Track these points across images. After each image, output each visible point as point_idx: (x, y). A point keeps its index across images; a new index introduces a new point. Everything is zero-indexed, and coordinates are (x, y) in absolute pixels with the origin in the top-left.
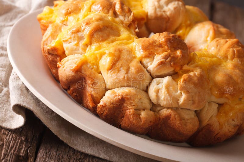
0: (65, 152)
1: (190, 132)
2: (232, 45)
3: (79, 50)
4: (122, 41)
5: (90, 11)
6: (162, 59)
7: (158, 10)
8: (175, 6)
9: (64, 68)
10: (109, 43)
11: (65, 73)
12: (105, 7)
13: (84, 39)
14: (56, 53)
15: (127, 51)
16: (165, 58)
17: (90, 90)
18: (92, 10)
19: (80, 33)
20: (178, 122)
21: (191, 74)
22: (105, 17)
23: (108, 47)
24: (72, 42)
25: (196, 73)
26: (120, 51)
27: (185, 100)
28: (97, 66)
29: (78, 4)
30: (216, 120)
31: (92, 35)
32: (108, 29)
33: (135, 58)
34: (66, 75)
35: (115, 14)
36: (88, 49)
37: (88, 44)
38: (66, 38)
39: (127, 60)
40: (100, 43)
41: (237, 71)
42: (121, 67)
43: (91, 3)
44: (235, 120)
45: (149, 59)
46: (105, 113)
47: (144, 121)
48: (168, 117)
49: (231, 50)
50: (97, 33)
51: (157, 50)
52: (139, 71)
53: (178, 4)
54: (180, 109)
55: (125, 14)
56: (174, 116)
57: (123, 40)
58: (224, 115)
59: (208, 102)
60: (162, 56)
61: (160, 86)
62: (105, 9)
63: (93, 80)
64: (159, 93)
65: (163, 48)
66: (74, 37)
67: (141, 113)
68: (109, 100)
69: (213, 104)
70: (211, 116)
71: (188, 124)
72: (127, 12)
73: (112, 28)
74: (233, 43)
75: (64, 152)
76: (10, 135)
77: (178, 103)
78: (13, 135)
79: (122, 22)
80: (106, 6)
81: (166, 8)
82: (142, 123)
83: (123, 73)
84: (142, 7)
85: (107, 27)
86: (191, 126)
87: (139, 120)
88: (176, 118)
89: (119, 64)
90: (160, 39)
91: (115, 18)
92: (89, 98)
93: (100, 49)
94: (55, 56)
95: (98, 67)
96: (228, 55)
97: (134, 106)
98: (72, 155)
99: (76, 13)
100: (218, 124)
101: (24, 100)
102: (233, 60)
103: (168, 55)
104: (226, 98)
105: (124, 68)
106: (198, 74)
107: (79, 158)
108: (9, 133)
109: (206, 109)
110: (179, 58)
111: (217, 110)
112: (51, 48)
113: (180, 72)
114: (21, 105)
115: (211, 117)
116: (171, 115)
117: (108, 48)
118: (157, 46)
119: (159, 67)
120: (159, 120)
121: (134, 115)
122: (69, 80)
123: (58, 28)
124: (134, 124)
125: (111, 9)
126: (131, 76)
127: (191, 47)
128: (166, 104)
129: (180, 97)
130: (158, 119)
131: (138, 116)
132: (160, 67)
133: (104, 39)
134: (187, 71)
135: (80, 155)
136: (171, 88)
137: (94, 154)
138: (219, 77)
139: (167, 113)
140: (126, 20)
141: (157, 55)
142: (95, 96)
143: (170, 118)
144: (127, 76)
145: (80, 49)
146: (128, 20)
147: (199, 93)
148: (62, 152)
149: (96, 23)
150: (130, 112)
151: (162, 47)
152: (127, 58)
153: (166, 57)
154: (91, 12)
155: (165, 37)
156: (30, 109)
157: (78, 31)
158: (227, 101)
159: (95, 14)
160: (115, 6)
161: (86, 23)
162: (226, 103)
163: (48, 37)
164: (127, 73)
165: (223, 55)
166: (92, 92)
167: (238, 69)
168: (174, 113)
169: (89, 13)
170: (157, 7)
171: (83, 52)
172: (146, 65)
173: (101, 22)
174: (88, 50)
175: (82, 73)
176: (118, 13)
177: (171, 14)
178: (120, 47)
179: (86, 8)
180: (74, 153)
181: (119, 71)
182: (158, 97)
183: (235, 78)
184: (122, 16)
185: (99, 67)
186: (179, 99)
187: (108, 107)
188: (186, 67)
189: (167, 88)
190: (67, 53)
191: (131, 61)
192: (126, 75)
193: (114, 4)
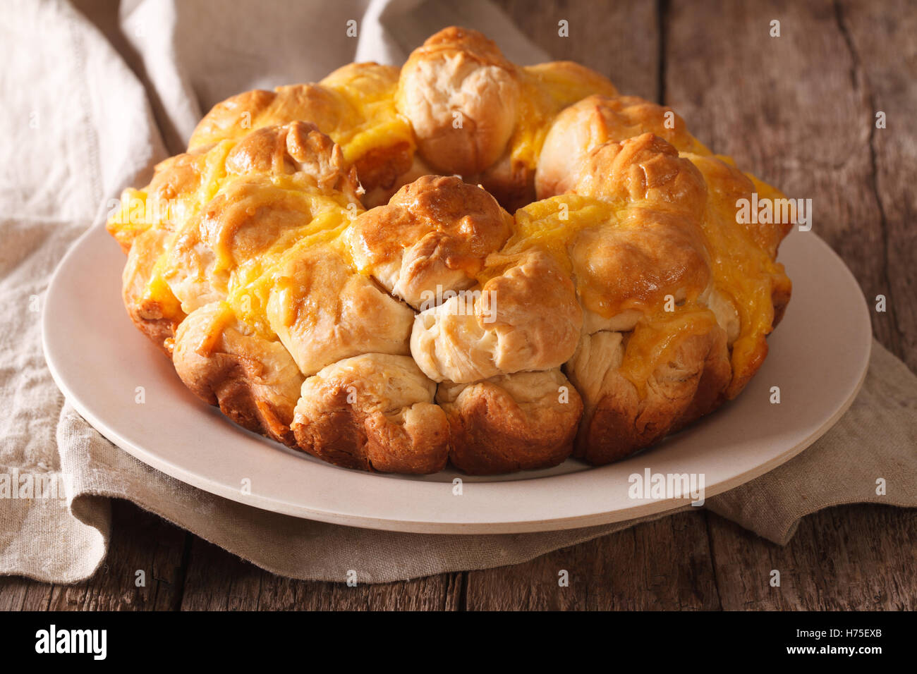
0: (248, 600)
1: (554, 431)
2: (635, 153)
3: (211, 292)
4: (316, 235)
5: (225, 175)
6: (418, 257)
7: (435, 107)
8: (482, 81)
9: (181, 352)
10: (280, 251)
11: (187, 364)
12: (257, 154)
13: (214, 258)
14: (159, 316)
15: (329, 259)
16: (425, 251)
17: (262, 393)
18: (228, 169)
19: (200, 244)
20: (511, 415)
21: (509, 274)
22: (261, 181)
23: (278, 263)
24: (188, 275)
25: (523, 268)
26: (310, 266)
27: (506, 351)
28: (263, 322)
29: (189, 165)
30: (622, 378)
31: (229, 242)
32: (273, 214)
33: (354, 272)
34: (191, 369)
35: (291, 164)
36: (231, 282)
37: (229, 269)
38: (172, 268)
39: (330, 286)
40: (257, 258)
41: (654, 226)
42: (319, 308)
43: (222, 152)
44: (677, 361)
45: (389, 266)
46: (317, 443)
47: (416, 438)
48: (480, 409)
49: (632, 168)
50: (241, 232)
51: (404, 235)
52: (368, 305)
53: (489, 74)
54: (508, 377)
55: (317, 157)
56: (492, 400)
57: (318, 230)
58: (640, 357)
59: (591, 335)
60: (416, 250)
61: (434, 330)
62: (257, 158)
63: (258, 363)
64: (436, 351)
65: (421, 226)
66: (189, 261)
67: (404, 417)
68: (312, 406)
69: (604, 338)
70: (603, 372)
71: (540, 412)
72: (321, 150)
73: (284, 208)
74: (638, 147)
75: (246, 599)
76: (90, 601)
77: (492, 363)
78: (97, 601)
79: (313, 181)
80: (260, 149)
81: (456, 98)
82: (413, 443)
83: (327, 323)
84: (396, 111)
85: (271, 207)
86: (550, 415)
87: (404, 437)
88: (501, 405)
89: (310, 303)
90: (408, 202)
91: (291, 176)
92: (264, 414)
93: (260, 275)
94: (161, 324)
95: (266, 326)
96: (628, 187)
97: (378, 403)
98: (269, 601)
99: (189, 191)
100: (632, 389)
101: (99, 477)
102: (644, 196)
103: (433, 241)
104: (635, 309)
105: (328, 309)
106: (527, 270)
107: (291, 604)
108: (85, 596)
109: (585, 358)
110: (468, 240)
111: (620, 348)
112: (143, 306)
113: (480, 277)
114: (94, 494)
115: (605, 375)
116: (485, 401)
117: (278, 266)
118: (402, 223)
119: (415, 280)
120: (463, 421)
121: (386, 429)
122: (202, 380)
123: (154, 244)
124: (394, 452)
125: (276, 153)
126: (351, 325)
127: (556, 184)
128: (463, 375)
129: (493, 347)
130: (459, 421)
131: (398, 426)
132: (419, 280)
133: (261, 245)
134: (499, 270)
135: (292, 595)
136: (463, 330)
137: (329, 578)
138: (600, 259)
139: (473, 397)
140: (323, 171)
141: (405, 250)
142: (277, 404)
143: (486, 408)
144: (341, 327)
145: (211, 288)
146: (328, 170)
147: (543, 319)
148: (240, 602)
149: (235, 206)
150: (373, 421)
151: (419, 223)
152: (330, 278)
153: (428, 250)
154: (225, 179)
155: (419, 193)
156: (121, 497)
157: (194, 241)
158: (641, 319)
159: (236, 178)
160: (285, 142)
161: (209, 214)
162: (640, 324)
163: (134, 277)
164: (338, 320)
165: (612, 190)
166: (266, 395)
167: (657, 218)
168: (492, 394)
169: (220, 180)
170: (431, 102)
171: (221, 294)
172: (388, 282)
173: (248, 201)
174: (233, 286)
175: (226, 353)
176: (298, 160)
177: (474, 110)
178: (308, 255)
179: (211, 168)
180: (276, 595)
181: (316, 320)
182: (435, 361)
183: (647, 248)
184: (311, 162)
185: (269, 322)
186: (491, 351)
187: (316, 424)
188: (493, 260)
189: (452, 331)
190: (184, 307)
191: (342, 285)
192: (338, 326)
193: (282, 136)
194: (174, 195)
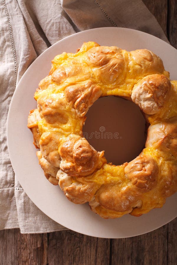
7: (137, 99)
8: (149, 106)
10: (52, 127)
15: (56, 142)
21: (77, 188)
26: (51, 140)
32: (58, 117)
33: (57, 150)
51: (68, 157)
52: (52, 161)
53: (153, 105)
74: (143, 175)
79: (76, 113)
81: (142, 102)
91: (72, 108)
105: (47, 152)
110: (77, 172)
118: (70, 155)
125: (73, 101)
151: (72, 158)
152: (51, 147)
173: (54, 110)
181: (44, 151)
191: (52, 151)
192: (46, 156)
193: (77, 97)
194: (54, 81)
